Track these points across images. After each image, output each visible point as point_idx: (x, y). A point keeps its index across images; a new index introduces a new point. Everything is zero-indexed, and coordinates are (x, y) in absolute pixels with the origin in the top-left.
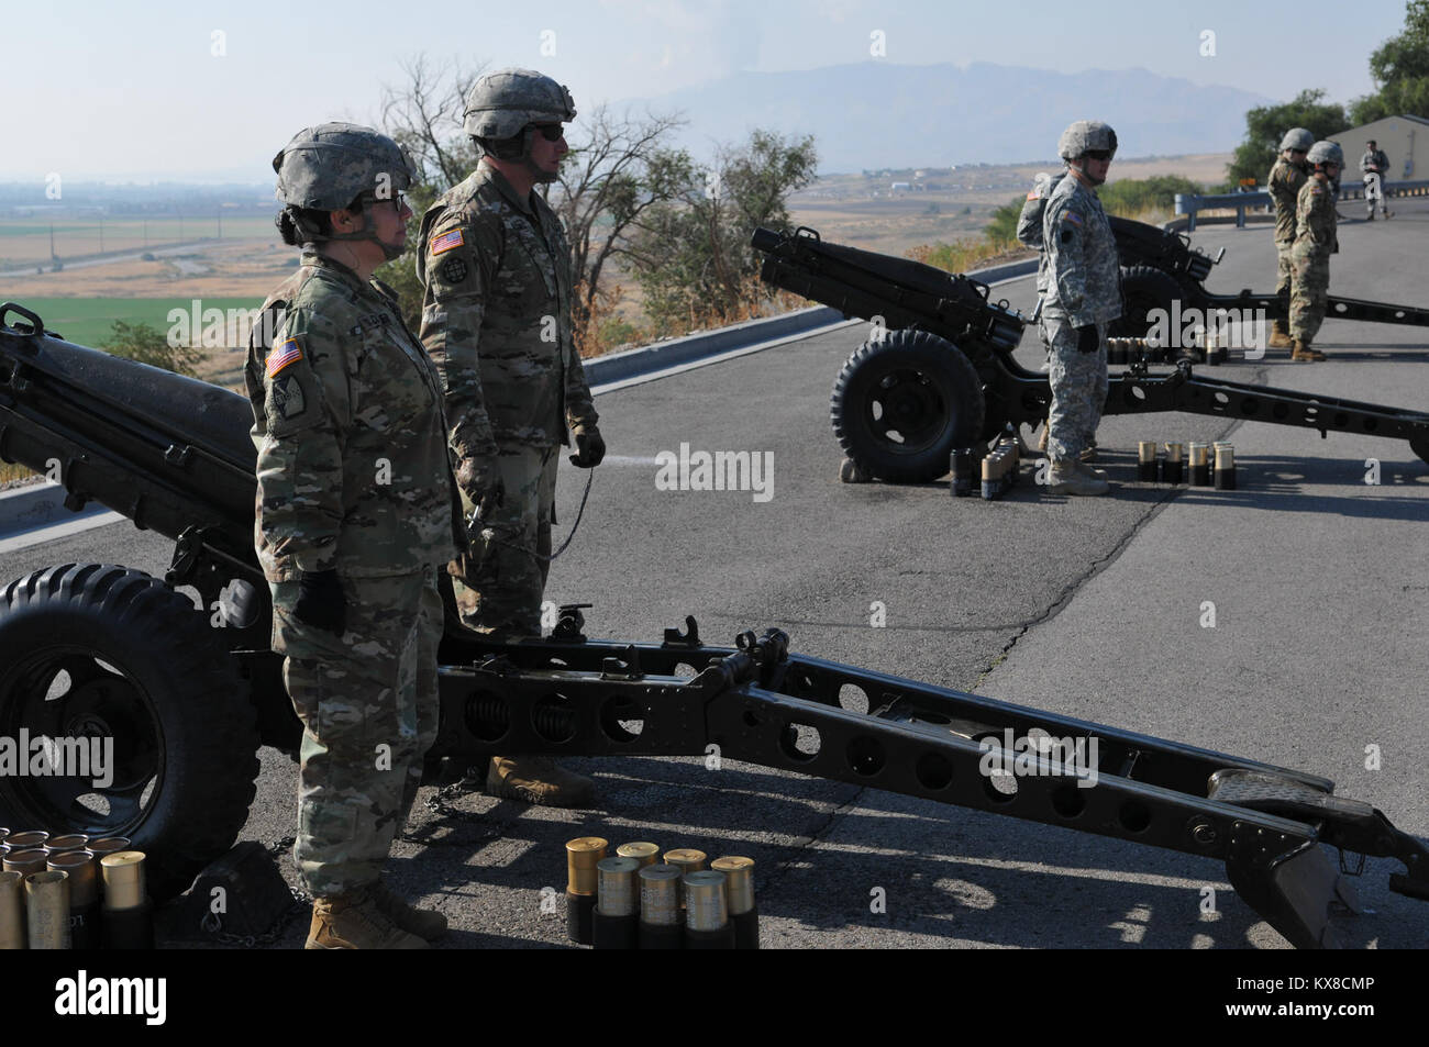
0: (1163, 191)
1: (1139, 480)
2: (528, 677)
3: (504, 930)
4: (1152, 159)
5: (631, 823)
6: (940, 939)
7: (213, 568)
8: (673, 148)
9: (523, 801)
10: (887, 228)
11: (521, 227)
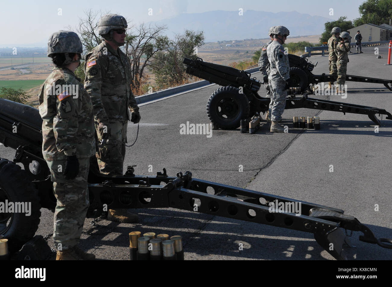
0: (301, 46)
1: (293, 128)
2: (118, 186)
3: (112, 258)
4: (299, 37)
5: (149, 227)
6: (235, 257)
7: (27, 157)
8: (163, 36)
9: (118, 222)
10: (225, 57)
11: (114, 59)
